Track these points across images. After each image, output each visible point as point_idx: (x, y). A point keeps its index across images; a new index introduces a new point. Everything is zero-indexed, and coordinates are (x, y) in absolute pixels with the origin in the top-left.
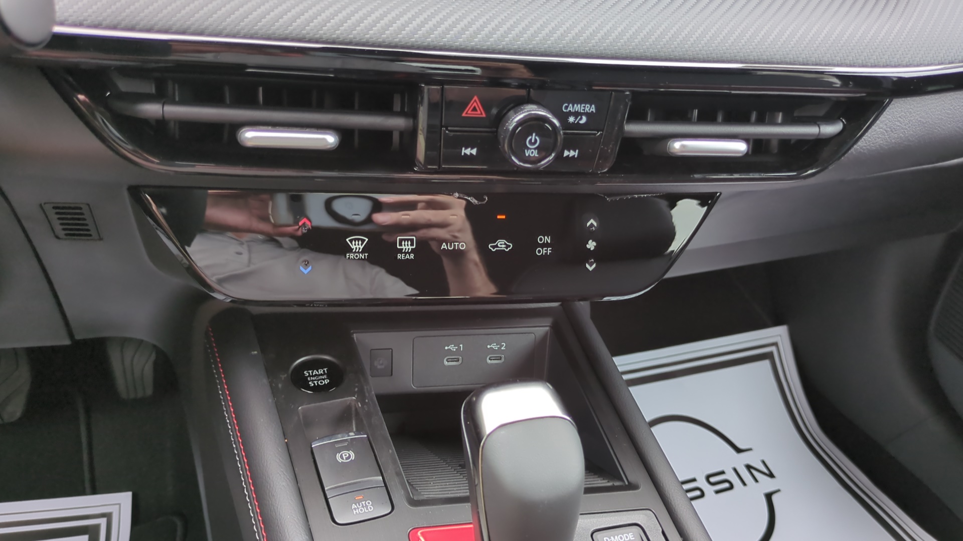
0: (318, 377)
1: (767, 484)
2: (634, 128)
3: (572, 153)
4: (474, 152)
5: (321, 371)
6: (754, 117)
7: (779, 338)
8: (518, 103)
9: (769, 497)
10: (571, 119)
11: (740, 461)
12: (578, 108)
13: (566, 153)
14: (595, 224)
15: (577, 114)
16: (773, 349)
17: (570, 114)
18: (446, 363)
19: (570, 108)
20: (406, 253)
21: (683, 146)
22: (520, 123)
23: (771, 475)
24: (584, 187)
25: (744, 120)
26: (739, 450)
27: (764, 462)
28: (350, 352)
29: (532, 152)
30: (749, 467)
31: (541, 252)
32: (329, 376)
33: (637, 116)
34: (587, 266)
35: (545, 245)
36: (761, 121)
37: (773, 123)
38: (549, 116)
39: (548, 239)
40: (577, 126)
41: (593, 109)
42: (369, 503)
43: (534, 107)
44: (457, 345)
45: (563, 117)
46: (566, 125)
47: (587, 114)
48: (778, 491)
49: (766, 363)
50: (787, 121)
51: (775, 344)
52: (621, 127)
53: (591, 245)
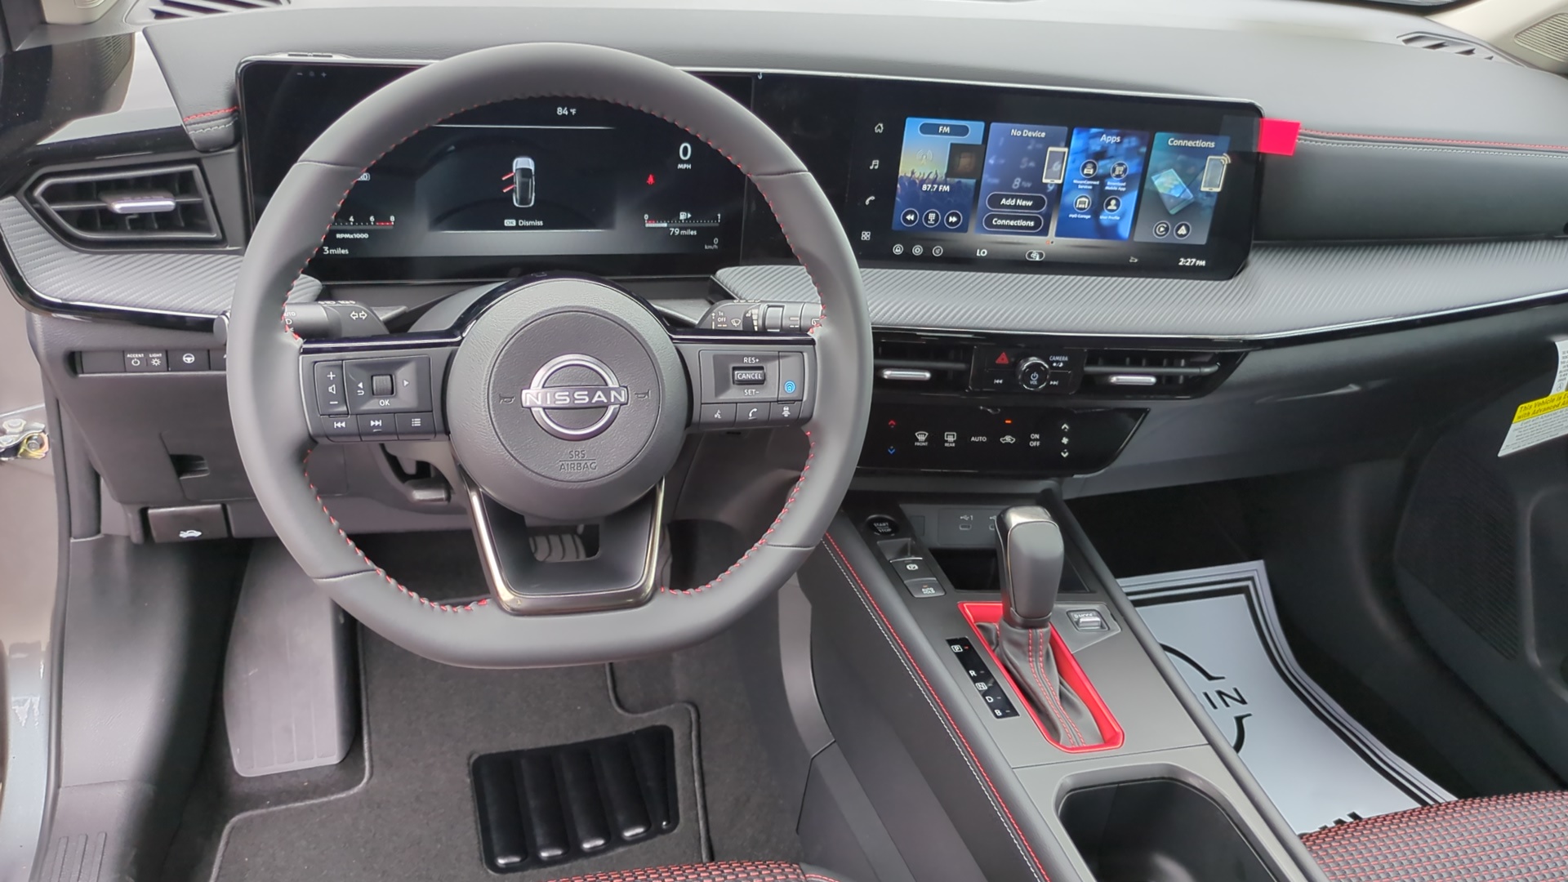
0: (883, 527)
1: (1238, 709)
2: (1090, 369)
3: (1055, 383)
4: (1001, 381)
5: (884, 524)
6: (1165, 362)
7: (1255, 572)
8: (1026, 357)
9: (1239, 720)
10: (1055, 364)
11: (1212, 687)
12: (1058, 358)
13: (1051, 383)
14: (1067, 427)
15: (1057, 362)
16: (1249, 583)
17: (1054, 361)
18: (961, 529)
19: (1054, 359)
20: (950, 443)
21: (1118, 379)
22: (1028, 367)
23: (1243, 702)
24: (1060, 403)
25: (1160, 365)
26: (1210, 678)
27: (1236, 690)
28: (900, 515)
29: (1034, 382)
30: (1220, 693)
31: (1033, 444)
32: (890, 526)
33: (1092, 361)
34: (1062, 454)
35: (1036, 440)
36: (1171, 365)
37: (1179, 366)
38: (1043, 363)
39: (1037, 436)
40: (1058, 368)
41: (1066, 359)
42: (932, 589)
43: (1035, 358)
44: (969, 515)
45: (1050, 363)
46: (1051, 367)
47: (1063, 362)
48: (1249, 715)
49: (1242, 597)
50: (1188, 365)
51: (1251, 579)
52: (1082, 368)
53: (1065, 441)
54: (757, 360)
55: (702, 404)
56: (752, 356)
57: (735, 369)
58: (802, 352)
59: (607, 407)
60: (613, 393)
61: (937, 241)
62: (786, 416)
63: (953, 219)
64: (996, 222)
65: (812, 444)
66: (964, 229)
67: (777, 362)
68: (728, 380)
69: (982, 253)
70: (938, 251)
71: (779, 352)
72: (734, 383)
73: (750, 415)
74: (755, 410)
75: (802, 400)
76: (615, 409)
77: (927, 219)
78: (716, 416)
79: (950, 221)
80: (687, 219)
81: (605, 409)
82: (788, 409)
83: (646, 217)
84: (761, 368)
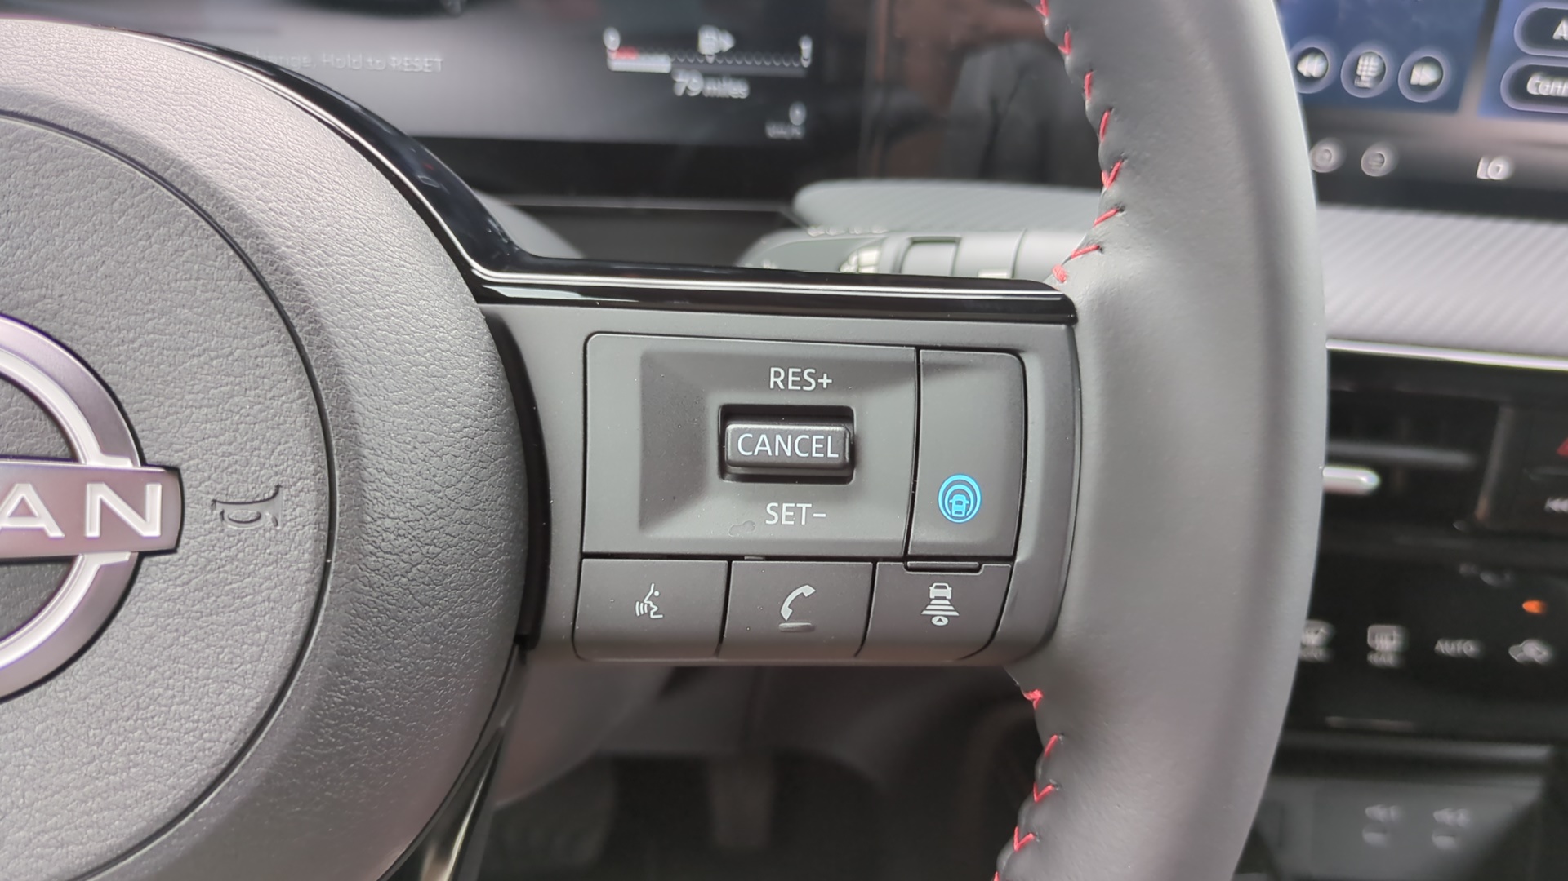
20: (1384, 654)
54: (825, 381)
55: (584, 555)
56: (803, 363)
57: (730, 413)
58: (1014, 352)
59: (69, 561)
60: (99, 495)
61: (1376, 133)
62: (940, 621)
63: (1424, 75)
64: (1538, 85)
65: (1051, 742)
66: (1450, 102)
67: (907, 392)
68: (699, 459)
69: (1493, 170)
70: (1377, 161)
71: (918, 348)
72: (723, 470)
73: (786, 612)
74: (807, 590)
75: (1011, 559)
76: (104, 570)
77: (1353, 73)
78: (640, 610)
79: (1414, 80)
80: (720, 54)
81: (61, 568)
82: (947, 592)
83: (612, 40)
84: (842, 415)
